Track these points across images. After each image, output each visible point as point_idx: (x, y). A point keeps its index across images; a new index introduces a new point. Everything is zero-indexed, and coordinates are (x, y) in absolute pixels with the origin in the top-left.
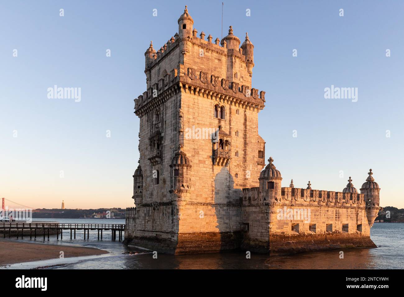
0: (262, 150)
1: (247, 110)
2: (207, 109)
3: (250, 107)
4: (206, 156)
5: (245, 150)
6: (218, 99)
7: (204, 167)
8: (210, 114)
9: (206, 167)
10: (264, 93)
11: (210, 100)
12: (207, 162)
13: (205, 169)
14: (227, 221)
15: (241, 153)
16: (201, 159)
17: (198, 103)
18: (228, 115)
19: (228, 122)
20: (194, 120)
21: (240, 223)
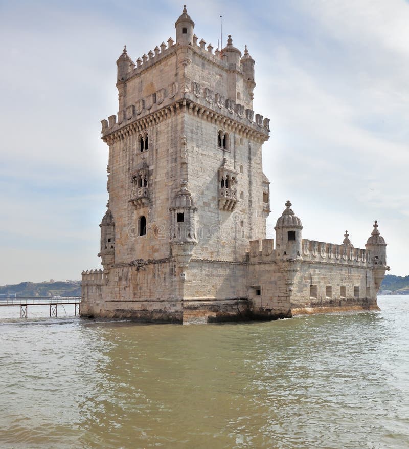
0: (267, 192)
1: (251, 141)
2: (211, 136)
3: (254, 137)
4: (210, 198)
5: (250, 191)
6: (222, 124)
7: (209, 212)
8: (214, 143)
9: (212, 212)
10: (269, 120)
11: (214, 125)
12: (212, 205)
13: (209, 214)
14: (233, 284)
15: (246, 194)
16: (206, 200)
17: (202, 128)
18: (232, 145)
19: (232, 154)
20: (197, 150)
21: (246, 287)
